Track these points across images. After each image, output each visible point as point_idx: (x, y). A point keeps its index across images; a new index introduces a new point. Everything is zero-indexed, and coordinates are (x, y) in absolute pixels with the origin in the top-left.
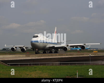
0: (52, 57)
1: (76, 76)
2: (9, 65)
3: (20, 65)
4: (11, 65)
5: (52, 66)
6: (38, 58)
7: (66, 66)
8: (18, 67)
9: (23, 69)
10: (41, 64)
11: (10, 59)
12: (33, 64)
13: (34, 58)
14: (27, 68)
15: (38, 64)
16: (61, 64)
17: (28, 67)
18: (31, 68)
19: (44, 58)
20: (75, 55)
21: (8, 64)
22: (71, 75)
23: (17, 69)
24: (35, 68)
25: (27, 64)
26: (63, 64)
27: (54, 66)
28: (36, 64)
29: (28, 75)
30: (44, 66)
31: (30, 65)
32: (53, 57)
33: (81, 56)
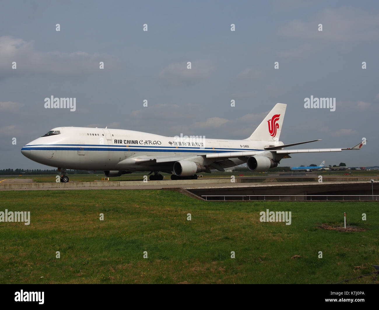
0: (290, 185)
1: (342, 223)
2: (204, 198)
3: (227, 198)
4: (209, 198)
5: (291, 203)
6: (263, 186)
7: (320, 203)
8: (223, 202)
9: (233, 206)
10: (267, 198)
11: (206, 188)
12: (252, 198)
13: (255, 186)
14: (241, 205)
15: (262, 198)
16: (309, 198)
17: (242, 203)
18: (248, 205)
19: (273, 185)
20: (340, 181)
21: (203, 197)
22: (330, 223)
23: (221, 207)
24: (256, 205)
25: (240, 198)
26: (314, 198)
27: (295, 203)
28: (257, 198)
29: (242, 219)
30: (274, 203)
31: (246, 198)
32: (293, 185)
33: (353, 182)
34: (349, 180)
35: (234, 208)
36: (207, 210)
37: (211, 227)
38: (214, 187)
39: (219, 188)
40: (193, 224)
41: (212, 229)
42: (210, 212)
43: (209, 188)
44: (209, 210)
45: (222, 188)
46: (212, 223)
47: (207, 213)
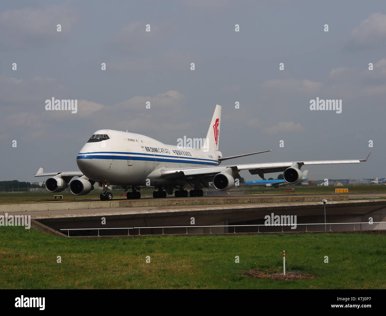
0: (203, 209)
1: (280, 267)
2: (65, 233)
3: (103, 233)
4: (73, 234)
5: (204, 238)
6: (160, 211)
7: (247, 236)
8: (96, 239)
9: (111, 246)
10: (167, 231)
11: (69, 216)
12: (143, 232)
13: (147, 212)
14: (124, 244)
15: (159, 231)
16: (231, 230)
17: (127, 241)
18: (135, 244)
19: (177, 211)
20: (278, 202)
21: (63, 232)
22: (263, 267)
23: (92, 248)
24: (149, 242)
25: (124, 232)
26: (239, 230)
27: (211, 237)
28: (152, 232)
29: (127, 265)
30: (178, 238)
31: (134, 232)
32: (207, 209)
33: (297, 204)
34: (292, 201)
35: (114, 248)
36: (70, 252)
37: (75, 280)
38: (81, 214)
39: (90, 215)
40: (46, 276)
41: (77, 283)
42: (74, 255)
43: (74, 216)
44: (74, 252)
45: (95, 215)
46: (77, 274)
47: (70, 258)
